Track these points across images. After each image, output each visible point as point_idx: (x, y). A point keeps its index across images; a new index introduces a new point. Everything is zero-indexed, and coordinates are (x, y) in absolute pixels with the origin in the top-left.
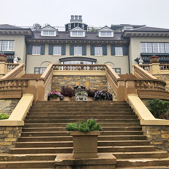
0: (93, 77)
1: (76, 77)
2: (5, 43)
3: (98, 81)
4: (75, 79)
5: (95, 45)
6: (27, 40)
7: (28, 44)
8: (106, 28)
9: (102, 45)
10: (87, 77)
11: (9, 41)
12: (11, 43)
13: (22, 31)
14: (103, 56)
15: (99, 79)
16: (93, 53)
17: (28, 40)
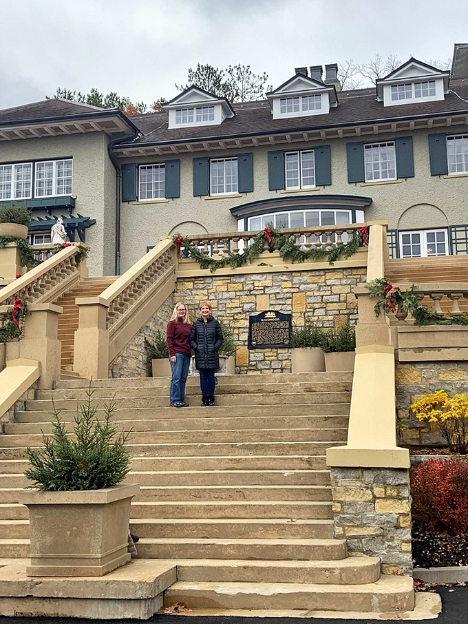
0: (322, 273)
1: (257, 277)
2: (45, 170)
3: (341, 290)
4: (256, 285)
5: (364, 140)
6: (115, 151)
7: (124, 166)
8: (413, 67)
9: (393, 137)
10: (298, 274)
11: (54, 162)
12: (64, 168)
13: (92, 122)
14: (400, 180)
15: (344, 282)
16: (356, 176)
17: (119, 150)
